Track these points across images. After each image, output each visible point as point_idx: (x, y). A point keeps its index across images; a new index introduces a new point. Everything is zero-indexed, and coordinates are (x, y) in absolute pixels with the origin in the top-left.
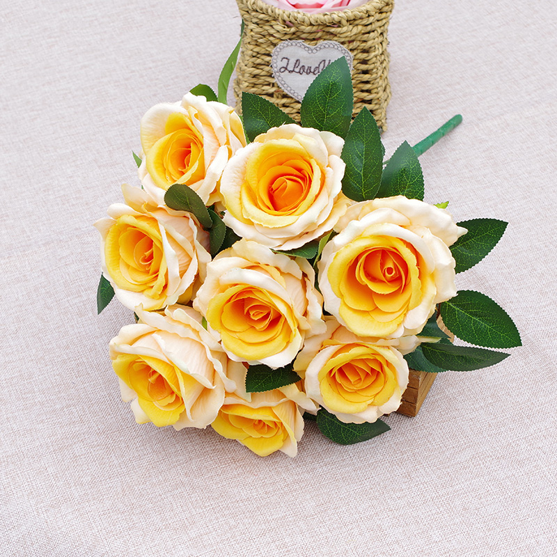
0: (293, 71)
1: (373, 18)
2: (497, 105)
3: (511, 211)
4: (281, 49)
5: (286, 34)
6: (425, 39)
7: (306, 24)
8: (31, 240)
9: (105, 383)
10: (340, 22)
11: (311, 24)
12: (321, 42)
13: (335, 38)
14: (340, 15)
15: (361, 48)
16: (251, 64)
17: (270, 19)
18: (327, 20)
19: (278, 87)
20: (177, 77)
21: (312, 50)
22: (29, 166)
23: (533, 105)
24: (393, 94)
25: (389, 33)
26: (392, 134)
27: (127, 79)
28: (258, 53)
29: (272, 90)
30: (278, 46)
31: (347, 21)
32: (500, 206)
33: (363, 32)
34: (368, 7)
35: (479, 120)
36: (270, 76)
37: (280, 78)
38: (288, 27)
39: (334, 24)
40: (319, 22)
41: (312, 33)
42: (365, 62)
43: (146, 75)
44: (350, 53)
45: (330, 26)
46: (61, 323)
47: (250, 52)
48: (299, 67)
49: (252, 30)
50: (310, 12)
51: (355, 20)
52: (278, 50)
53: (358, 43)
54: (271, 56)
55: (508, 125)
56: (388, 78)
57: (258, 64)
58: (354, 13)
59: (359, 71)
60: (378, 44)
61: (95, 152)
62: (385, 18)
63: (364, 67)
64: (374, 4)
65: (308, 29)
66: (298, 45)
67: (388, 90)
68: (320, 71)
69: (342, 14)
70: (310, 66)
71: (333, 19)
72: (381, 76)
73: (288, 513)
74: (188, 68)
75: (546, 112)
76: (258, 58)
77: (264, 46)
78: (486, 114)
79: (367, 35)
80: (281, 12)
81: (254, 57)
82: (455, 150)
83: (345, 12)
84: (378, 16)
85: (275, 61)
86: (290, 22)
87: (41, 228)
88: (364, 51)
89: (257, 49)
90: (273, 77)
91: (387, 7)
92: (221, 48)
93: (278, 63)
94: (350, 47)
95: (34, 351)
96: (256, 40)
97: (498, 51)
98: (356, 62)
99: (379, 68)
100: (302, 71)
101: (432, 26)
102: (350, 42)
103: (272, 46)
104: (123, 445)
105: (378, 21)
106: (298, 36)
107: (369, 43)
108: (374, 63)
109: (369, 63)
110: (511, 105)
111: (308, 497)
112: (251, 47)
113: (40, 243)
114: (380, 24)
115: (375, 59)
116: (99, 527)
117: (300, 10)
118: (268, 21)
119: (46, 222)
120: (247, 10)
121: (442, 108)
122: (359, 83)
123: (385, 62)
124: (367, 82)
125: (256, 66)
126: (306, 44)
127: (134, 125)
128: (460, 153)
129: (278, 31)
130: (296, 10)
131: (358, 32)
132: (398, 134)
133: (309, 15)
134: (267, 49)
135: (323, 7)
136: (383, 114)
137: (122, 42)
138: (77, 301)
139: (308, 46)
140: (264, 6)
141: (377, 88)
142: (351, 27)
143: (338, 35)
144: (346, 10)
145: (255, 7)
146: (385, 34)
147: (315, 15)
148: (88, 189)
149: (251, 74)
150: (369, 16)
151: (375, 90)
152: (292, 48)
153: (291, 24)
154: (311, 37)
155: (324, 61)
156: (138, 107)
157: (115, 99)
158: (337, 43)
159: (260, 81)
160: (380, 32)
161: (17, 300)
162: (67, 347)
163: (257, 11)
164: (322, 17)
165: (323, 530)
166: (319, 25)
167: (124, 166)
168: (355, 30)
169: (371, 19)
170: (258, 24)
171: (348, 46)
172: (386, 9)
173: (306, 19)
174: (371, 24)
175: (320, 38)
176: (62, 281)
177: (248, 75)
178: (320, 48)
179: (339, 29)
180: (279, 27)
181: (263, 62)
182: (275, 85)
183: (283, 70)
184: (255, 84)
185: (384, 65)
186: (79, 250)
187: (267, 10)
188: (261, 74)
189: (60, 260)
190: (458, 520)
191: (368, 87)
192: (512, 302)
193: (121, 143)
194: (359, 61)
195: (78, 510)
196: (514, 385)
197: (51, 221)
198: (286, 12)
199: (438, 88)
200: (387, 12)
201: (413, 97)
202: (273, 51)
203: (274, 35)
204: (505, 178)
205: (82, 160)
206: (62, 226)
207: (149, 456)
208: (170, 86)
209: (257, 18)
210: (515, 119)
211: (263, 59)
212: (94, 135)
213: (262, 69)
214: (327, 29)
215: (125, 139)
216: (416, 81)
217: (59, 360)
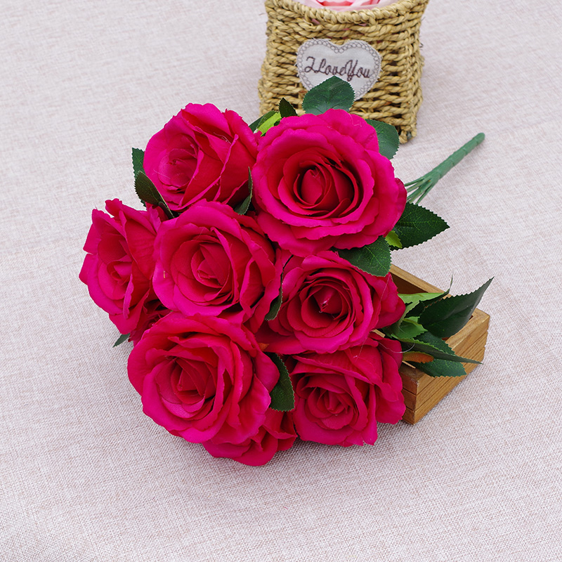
0: (319, 71)
1: (403, 17)
2: (535, 113)
3: (542, 222)
4: (306, 48)
5: (311, 32)
6: (462, 44)
7: (332, 22)
8: (40, 236)
10: (368, 21)
11: (338, 23)
12: (348, 41)
13: (363, 38)
14: (368, 13)
15: (390, 48)
16: (275, 63)
17: (296, 16)
18: (355, 19)
19: (303, 87)
20: (201, 76)
21: (339, 50)
22: (44, 162)
24: (425, 99)
25: (420, 34)
26: (422, 140)
27: (150, 77)
28: (283, 52)
29: (296, 90)
30: (303, 45)
31: (376, 20)
32: (531, 218)
33: (392, 31)
34: (398, 6)
35: (515, 127)
36: (295, 76)
37: (305, 78)
38: (315, 24)
39: (362, 23)
40: (346, 20)
41: (339, 31)
42: (394, 63)
43: (170, 74)
44: (378, 53)
45: (357, 25)
46: (65, 322)
47: (275, 51)
48: (325, 67)
50: (338, 10)
51: (384, 19)
52: (304, 48)
53: (387, 44)
54: (296, 55)
55: (545, 134)
56: (419, 80)
57: (283, 63)
58: (384, 12)
59: (388, 73)
60: (408, 46)
61: (112, 150)
62: (416, 18)
63: (393, 69)
64: (405, 3)
65: (335, 27)
66: (324, 43)
67: (419, 95)
68: (347, 72)
69: (370, 13)
70: (336, 66)
71: (361, 17)
72: (411, 79)
73: (287, 525)
74: (214, 67)
76: (283, 56)
77: (289, 44)
78: (523, 121)
79: (397, 35)
80: (307, 9)
81: (278, 55)
82: (486, 158)
83: (374, 11)
84: (408, 16)
85: (300, 60)
86: (316, 19)
87: (52, 225)
88: (394, 52)
89: (282, 47)
90: (298, 77)
91: (419, 7)
92: (248, 48)
93: (303, 62)
94: (379, 48)
95: (35, 349)
96: (281, 38)
97: (540, 57)
98: (384, 63)
99: (409, 70)
100: (328, 71)
101: (471, 30)
102: (379, 42)
103: (297, 45)
104: (121, 448)
105: (409, 21)
106: (325, 35)
107: (399, 44)
108: (403, 65)
109: (399, 64)
110: (550, 114)
111: (309, 509)
112: (276, 45)
113: (50, 240)
114: (411, 24)
115: (404, 60)
116: (90, 531)
117: (327, 8)
118: (293, 18)
119: (57, 219)
120: (273, 7)
121: (476, 115)
122: (388, 85)
123: (416, 64)
124: (396, 85)
125: (280, 65)
126: (333, 43)
127: (154, 124)
128: (492, 161)
129: (304, 29)
130: (322, 7)
131: (387, 31)
132: (428, 140)
133: (336, 12)
134: (293, 47)
135: (352, 5)
136: (412, 119)
139: (334, 45)
140: (290, 3)
141: (406, 91)
142: (380, 26)
143: (366, 35)
144: (375, 9)
145: (280, 3)
146: (416, 36)
147: (343, 13)
148: (102, 186)
149: (275, 73)
150: (399, 15)
151: (404, 94)
152: (318, 47)
153: (316, 22)
154: (338, 35)
155: (351, 61)
156: (159, 106)
157: (136, 97)
158: (364, 42)
159: (284, 81)
160: (410, 32)
161: (22, 297)
162: (70, 347)
163: (283, 8)
164: (349, 15)
165: (323, 544)
166: (346, 23)
168: (384, 30)
169: (401, 19)
170: (283, 22)
171: (377, 47)
172: (418, 8)
173: (333, 16)
174: (401, 23)
175: (347, 37)
177: (273, 74)
178: (347, 48)
179: (367, 29)
180: (305, 24)
181: (288, 61)
182: (300, 85)
183: (308, 69)
185: (415, 68)
187: (293, 7)
188: (286, 74)
189: (68, 258)
190: (466, 540)
191: (396, 89)
192: (537, 316)
193: (139, 142)
194: (387, 62)
195: (69, 512)
196: (535, 402)
197: (63, 218)
198: (312, 9)
199: (473, 94)
200: (418, 12)
201: (446, 103)
202: (298, 50)
203: (300, 33)
204: (539, 189)
205: (98, 157)
206: (73, 224)
207: (147, 461)
208: (193, 85)
209: (283, 15)
210: (553, 128)
211: (288, 58)
212: (112, 133)
213: (286, 68)
214: (354, 28)
215: (143, 138)
216: (450, 87)
217: (61, 359)
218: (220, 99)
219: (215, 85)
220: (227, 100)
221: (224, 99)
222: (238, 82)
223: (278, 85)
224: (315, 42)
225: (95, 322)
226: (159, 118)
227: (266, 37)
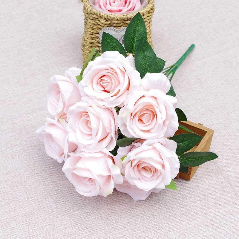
1: (146, 16)
2: (201, 53)
3: (209, 105)
5: (106, 24)
6: (167, 22)
7: (115, 20)
9: (25, 191)
10: (130, 18)
11: (117, 20)
12: (122, 28)
14: (131, 15)
16: (90, 38)
18: (125, 18)
20: (54, 42)
21: (118, 31)
23: (217, 53)
25: (152, 22)
27: (31, 43)
28: (93, 33)
30: (102, 30)
34: (143, 11)
36: (99, 43)
38: (107, 21)
39: (128, 19)
41: (118, 24)
43: (40, 41)
45: (126, 20)
46: (4, 162)
47: (89, 33)
49: (90, 23)
50: (117, 14)
54: (99, 34)
55: (206, 63)
56: (152, 41)
57: (93, 38)
61: (18, 79)
62: (151, 16)
64: (146, 10)
65: (116, 22)
66: (112, 29)
68: (122, 41)
70: (117, 38)
71: (128, 17)
74: (59, 37)
75: (223, 57)
76: (93, 35)
78: (196, 58)
80: (104, 15)
81: (91, 34)
82: (182, 75)
83: (133, 14)
84: (148, 15)
85: (101, 36)
86: (108, 19)
89: (93, 31)
91: (152, 10)
92: (74, 27)
96: (92, 27)
97: (200, 27)
101: (170, 15)
103: (99, 30)
105: (148, 17)
106: (112, 25)
110: (207, 53)
112: (90, 30)
117: (112, 13)
118: (97, 18)
120: (87, 13)
123: (150, 35)
125: (92, 39)
126: (115, 29)
127: (35, 65)
128: (185, 77)
129: (102, 23)
130: (111, 13)
133: (117, 16)
134: (97, 31)
135: (122, 11)
137: (29, 25)
138: (11, 151)
139: (116, 29)
140: (96, 12)
144: (134, 13)
145: (91, 12)
146: (150, 23)
148: (15, 96)
149: (90, 42)
150: (144, 15)
153: (108, 20)
154: (118, 25)
155: (123, 36)
156: (37, 56)
157: (26, 52)
159: (94, 45)
160: (148, 22)
162: (7, 174)
163: (92, 14)
164: (122, 16)
166: (121, 20)
167: (31, 85)
170: (93, 20)
172: (151, 11)
173: (115, 18)
174: (145, 19)
175: (121, 26)
176: (4, 142)
177: (89, 43)
178: (122, 30)
180: (103, 21)
181: (95, 37)
184: (92, 47)
185: (150, 36)
186: (12, 127)
187: (97, 13)
188: (95, 42)
189: (3, 131)
193: (29, 74)
198: (106, 14)
199: (173, 45)
200: (151, 13)
201: (162, 50)
202: (100, 32)
203: (100, 25)
204: (206, 89)
205: (12, 82)
206: (3, 115)
207: (46, 226)
208: (51, 46)
209: (92, 17)
210: (209, 60)
211: (95, 36)
212: (17, 70)
213: (95, 40)
214: (125, 22)
215: (31, 72)
216: (163, 42)
217: (4, 180)
218: (63, 52)
219: (61, 45)
220: (67, 53)
221: (65, 52)
222: (71, 44)
223: (91, 47)
224: (108, 29)
225: (17, 161)
226: (37, 62)
227: (84, 25)
